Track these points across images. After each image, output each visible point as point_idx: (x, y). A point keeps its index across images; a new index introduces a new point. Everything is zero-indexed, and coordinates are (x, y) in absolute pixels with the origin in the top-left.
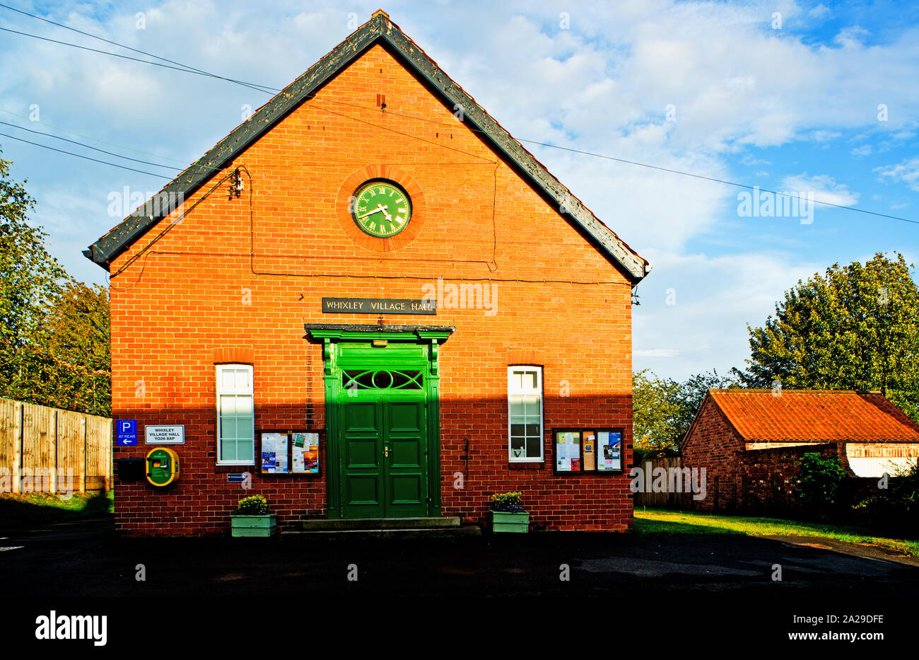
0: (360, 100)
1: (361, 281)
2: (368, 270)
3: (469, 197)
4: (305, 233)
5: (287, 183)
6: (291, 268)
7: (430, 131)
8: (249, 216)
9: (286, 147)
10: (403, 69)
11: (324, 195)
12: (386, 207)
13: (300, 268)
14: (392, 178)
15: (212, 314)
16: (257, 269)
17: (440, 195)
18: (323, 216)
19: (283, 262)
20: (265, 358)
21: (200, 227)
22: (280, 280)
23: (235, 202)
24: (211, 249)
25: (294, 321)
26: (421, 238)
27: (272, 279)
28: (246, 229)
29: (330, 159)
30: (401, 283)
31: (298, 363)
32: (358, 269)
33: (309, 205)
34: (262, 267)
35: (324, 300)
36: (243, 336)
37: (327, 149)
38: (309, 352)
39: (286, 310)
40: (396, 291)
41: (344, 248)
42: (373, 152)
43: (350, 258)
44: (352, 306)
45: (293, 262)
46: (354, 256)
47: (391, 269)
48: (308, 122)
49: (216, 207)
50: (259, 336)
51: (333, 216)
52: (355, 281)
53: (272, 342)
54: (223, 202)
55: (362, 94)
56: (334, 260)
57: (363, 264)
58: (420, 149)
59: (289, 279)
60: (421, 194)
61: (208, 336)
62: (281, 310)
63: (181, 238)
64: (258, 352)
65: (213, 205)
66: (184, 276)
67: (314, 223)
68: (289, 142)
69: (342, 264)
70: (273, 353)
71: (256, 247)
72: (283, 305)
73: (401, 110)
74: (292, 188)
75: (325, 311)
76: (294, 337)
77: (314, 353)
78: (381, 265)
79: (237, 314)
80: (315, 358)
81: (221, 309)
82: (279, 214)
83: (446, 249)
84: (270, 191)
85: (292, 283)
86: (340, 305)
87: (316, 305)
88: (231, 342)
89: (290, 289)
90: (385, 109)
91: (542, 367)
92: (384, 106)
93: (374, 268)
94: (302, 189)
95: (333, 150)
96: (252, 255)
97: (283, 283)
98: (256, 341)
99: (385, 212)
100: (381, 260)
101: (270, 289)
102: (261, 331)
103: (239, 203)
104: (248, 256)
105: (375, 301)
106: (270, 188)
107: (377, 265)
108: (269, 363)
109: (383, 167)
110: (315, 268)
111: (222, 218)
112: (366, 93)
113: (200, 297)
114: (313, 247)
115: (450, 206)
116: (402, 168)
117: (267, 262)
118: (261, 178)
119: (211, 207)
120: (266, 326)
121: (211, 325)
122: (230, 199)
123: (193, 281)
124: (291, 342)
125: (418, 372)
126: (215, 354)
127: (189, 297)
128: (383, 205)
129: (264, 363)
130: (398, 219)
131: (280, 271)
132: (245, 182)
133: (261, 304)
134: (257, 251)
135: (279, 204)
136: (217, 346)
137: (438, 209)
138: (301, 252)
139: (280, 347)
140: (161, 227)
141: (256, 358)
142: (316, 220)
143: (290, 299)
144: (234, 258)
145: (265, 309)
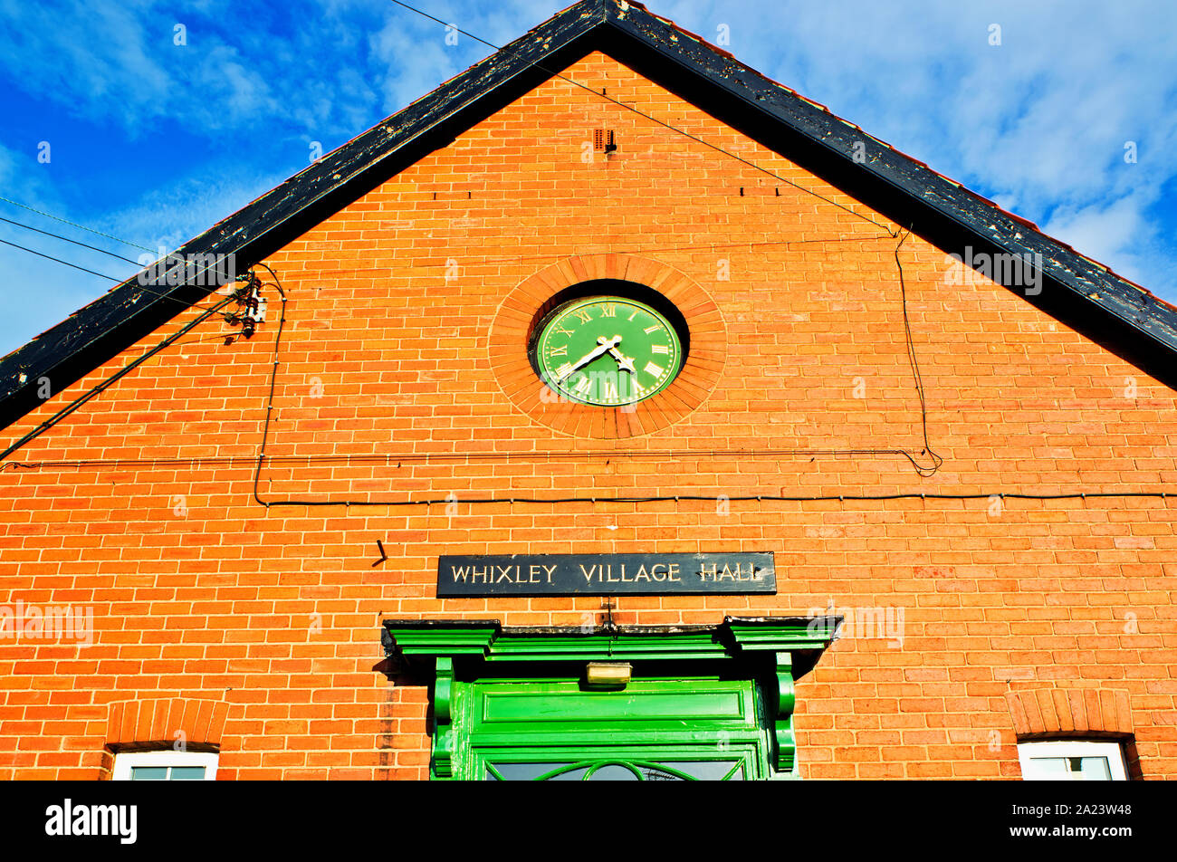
0: (555, 141)
1: (551, 511)
2: (572, 483)
3: (836, 308)
4: (406, 404)
5: (370, 303)
6: (358, 486)
7: (724, 184)
8: (268, 377)
9: (378, 235)
10: (654, 85)
11: (461, 322)
12: (617, 339)
13: (382, 485)
14: (634, 277)
15: (128, 609)
16: (269, 493)
17: (761, 305)
18: (454, 365)
19: (339, 473)
20: (256, 727)
21: (144, 406)
22: (325, 516)
23: (238, 349)
24: (160, 451)
25: (352, 621)
26: (715, 404)
27: (304, 514)
28: (254, 403)
29: (482, 251)
30: (664, 512)
31: (351, 743)
32: (539, 481)
33: (421, 344)
34: (283, 487)
35: (446, 563)
36: (201, 667)
37: (472, 233)
38: (389, 710)
39: (334, 593)
40: (654, 533)
41: (508, 434)
42: (587, 230)
43: (523, 457)
44: (525, 575)
45: (366, 473)
46: (534, 450)
47: (639, 478)
48: (434, 187)
49: (191, 360)
50: (249, 664)
51: (480, 364)
52: (535, 512)
53: (282, 680)
54: (210, 349)
55: (561, 130)
56: (479, 464)
57: (557, 470)
58: (702, 219)
59: (352, 513)
60: (712, 306)
61: (105, 668)
62: (320, 593)
63: (90, 431)
64: (237, 711)
65: (186, 357)
66: (75, 517)
67: (428, 379)
68: (384, 225)
69: (500, 471)
70: (282, 712)
71: (273, 442)
72: (328, 579)
73: (651, 152)
74: (382, 312)
75: (447, 590)
76: (349, 666)
77: (401, 712)
78: (608, 470)
79: (197, 608)
80: (407, 727)
81: (155, 594)
82: (341, 368)
83: (788, 427)
84: (326, 322)
85: (360, 524)
86: (486, 576)
87: (427, 575)
88: (166, 683)
89: (351, 537)
90: (613, 152)
92: (611, 147)
93: (587, 478)
94: (407, 312)
95: (487, 232)
96: (262, 460)
97: (333, 525)
98: (237, 681)
99: (615, 352)
100: (607, 457)
101: (296, 538)
102: (256, 651)
103: (248, 348)
104: (249, 461)
105: (590, 559)
106: (328, 315)
107: (596, 468)
108: (268, 743)
109: (610, 258)
110: (423, 485)
111: (202, 382)
112: (571, 129)
113: (106, 567)
114: (424, 435)
115: (789, 329)
116: (661, 257)
117: (299, 475)
118: (310, 295)
119: (180, 360)
120: (273, 637)
121: (119, 637)
122: (229, 340)
123: (97, 529)
124: (340, 681)
126: (116, 715)
127: (76, 568)
128: (609, 338)
129: (252, 744)
130: (653, 369)
131: (328, 495)
132: (271, 306)
133: (265, 580)
134: (275, 450)
135: (346, 346)
136: (124, 696)
137: (761, 332)
138: (392, 447)
139: (304, 696)
141: (234, 728)
142: (436, 376)
143: (349, 565)
144: (213, 469)
145: (275, 593)
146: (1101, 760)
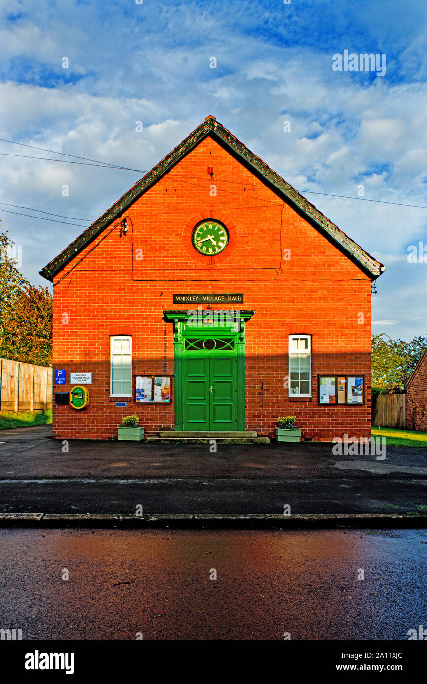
0: (197, 171)
1: (197, 283)
2: (201, 276)
3: (265, 228)
4: (164, 255)
5: (153, 225)
6: (155, 276)
7: (241, 187)
8: (131, 247)
9: (153, 204)
10: (224, 150)
11: (175, 231)
12: (213, 237)
13: (160, 276)
14: (216, 218)
15: (109, 306)
16: (135, 278)
17: (246, 227)
18: (174, 244)
19: (151, 273)
20: (139, 332)
21: (103, 254)
22: (148, 284)
23: (123, 238)
24: (109, 267)
25: (156, 309)
26: (234, 255)
27: (144, 284)
28: (129, 254)
29: (179, 209)
30: (221, 284)
31: (158, 335)
32: (196, 276)
33: (166, 238)
34: (137, 277)
35: (175, 296)
36: (126, 319)
37: (177, 203)
38: (165, 328)
39: (152, 302)
40: (219, 289)
41: (187, 263)
42: (205, 203)
43: (191, 269)
44: (192, 299)
45: (156, 273)
46: (193, 268)
47: (216, 274)
48: (166, 188)
49: (112, 242)
50: (136, 318)
51: (181, 244)
52: (194, 283)
53: (143, 322)
54: (116, 239)
55: (198, 167)
56: (182, 271)
57: (198, 273)
58: (234, 199)
59: (154, 284)
60: (235, 227)
61: (106, 319)
62: (149, 302)
63: (92, 261)
64: (135, 328)
65: (111, 241)
66: (93, 284)
67: (169, 248)
68: (155, 200)
69: (186, 273)
70: (144, 328)
71: (134, 265)
72: (151, 299)
73: (222, 176)
74: (156, 228)
75: (175, 302)
76: (156, 319)
77: (168, 328)
78: (209, 273)
79: (123, 306)
80: (169, 331)
81: (114, 302)
82: (148, 244)
83: (250, 261)
84: (143, 231)
85: (156, 286)
86: (184, 299)
87: (170, 299)
88: (120, 322)
89: (154, 289)
90: (213, 176)
91: (311, 335)
92: (212, 174)
93: (205, 275)
94: (163, 228)
95: (181, 203)
96: (133, 270)
97: (150, 286)
98: (134, 322)
99: (212, 240)
100: (209, 270)
101: (142, 289)
102: (137, 315)
103: (125, 238)
104: (130, 270)
105: (205, 295)
106: (143, 229)
107: (207, 273)
108: (142, 335)
109: (211, 211)
110: (169, 276)
111: (116, 248)
112: (201, 167)
113: (102, 296)
114: (168, 263)
115: (253, 234)
116: (223, 212)
117: (141, 273)
118: (139, 223)
119: (109, 242)
120: (140, 312)
121: (108, 312)
122: (121, 236)
123: (98, 287)
124: (155, 322)
125: (231, 339)
126: (110, 330)
127: (96, 296)
128: (211, 236)
129: (139, 335)
130: (220, 244)
131: (148, 279)
132: (129, 226)
133: (137, 299)
134: (135, 267)
135: (148, 238)
136: (111, 325)
137: (245, 236)
138: (162, 267)
139: (148, 325)
140: (81, 255)
141: (135, 332)
142: (170, 247)
143: (155, 296)
144: (122, 272)
145: (140, 302)
146: (304, 341)
